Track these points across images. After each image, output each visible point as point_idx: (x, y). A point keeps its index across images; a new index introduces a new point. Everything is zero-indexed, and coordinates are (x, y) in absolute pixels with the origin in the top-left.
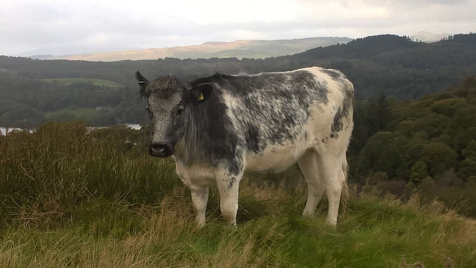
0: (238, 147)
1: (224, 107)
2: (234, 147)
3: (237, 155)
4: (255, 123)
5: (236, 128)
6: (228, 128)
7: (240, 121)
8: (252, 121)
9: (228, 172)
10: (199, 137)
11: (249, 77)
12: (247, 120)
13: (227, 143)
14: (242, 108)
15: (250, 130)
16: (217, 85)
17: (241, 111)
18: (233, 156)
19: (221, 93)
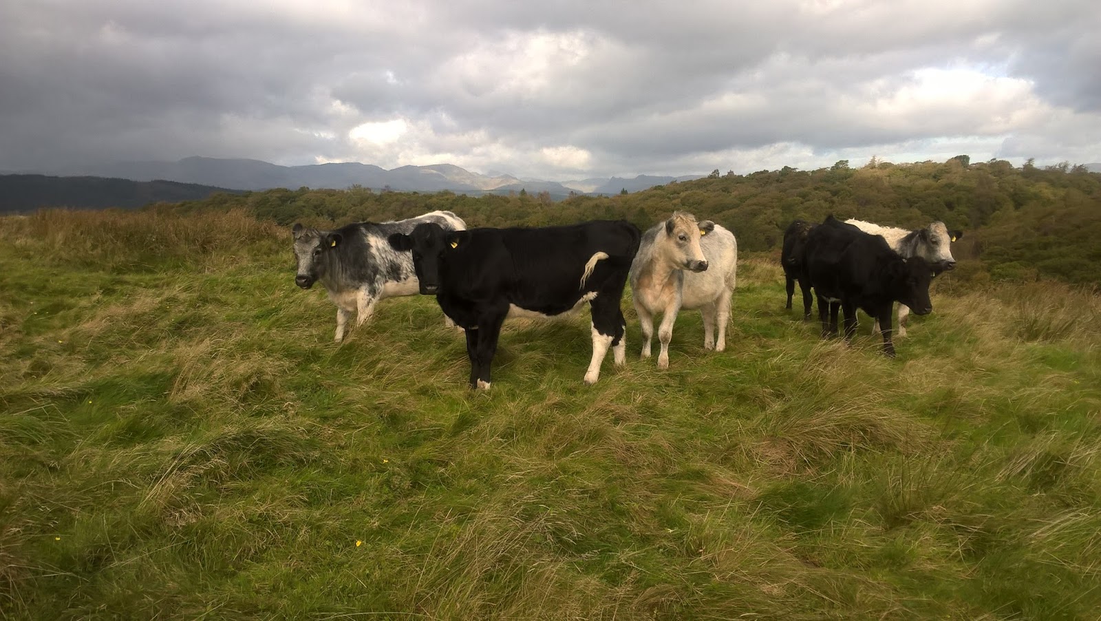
0: (378, 276)
1: (369, 246)
2: (375, 275)
3: (377, 282)
4: (398, 261)
5: (378, 262)
6: (371, 261)
7: (383, 258)
8: (395, 260)
9: (367, 293)
10: (344, 269)
11: (396, 224)
12: (389, 257)
13: (369, 272)
14: (386, 249)
15: (391, 265)
16: (363, 230)
17: (386, 251)
18: (373, 282)
19: (366, 236)
